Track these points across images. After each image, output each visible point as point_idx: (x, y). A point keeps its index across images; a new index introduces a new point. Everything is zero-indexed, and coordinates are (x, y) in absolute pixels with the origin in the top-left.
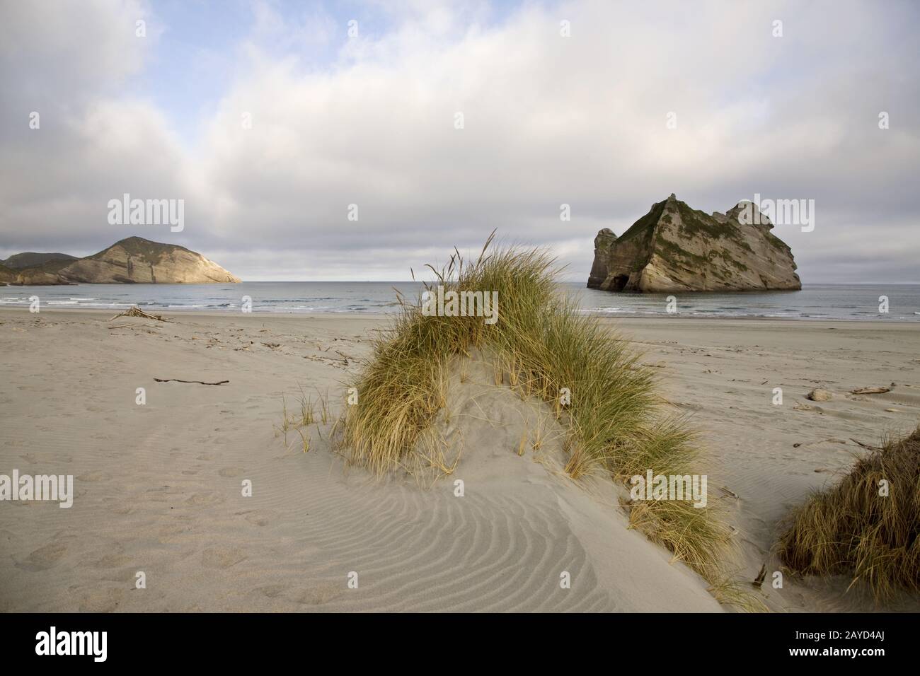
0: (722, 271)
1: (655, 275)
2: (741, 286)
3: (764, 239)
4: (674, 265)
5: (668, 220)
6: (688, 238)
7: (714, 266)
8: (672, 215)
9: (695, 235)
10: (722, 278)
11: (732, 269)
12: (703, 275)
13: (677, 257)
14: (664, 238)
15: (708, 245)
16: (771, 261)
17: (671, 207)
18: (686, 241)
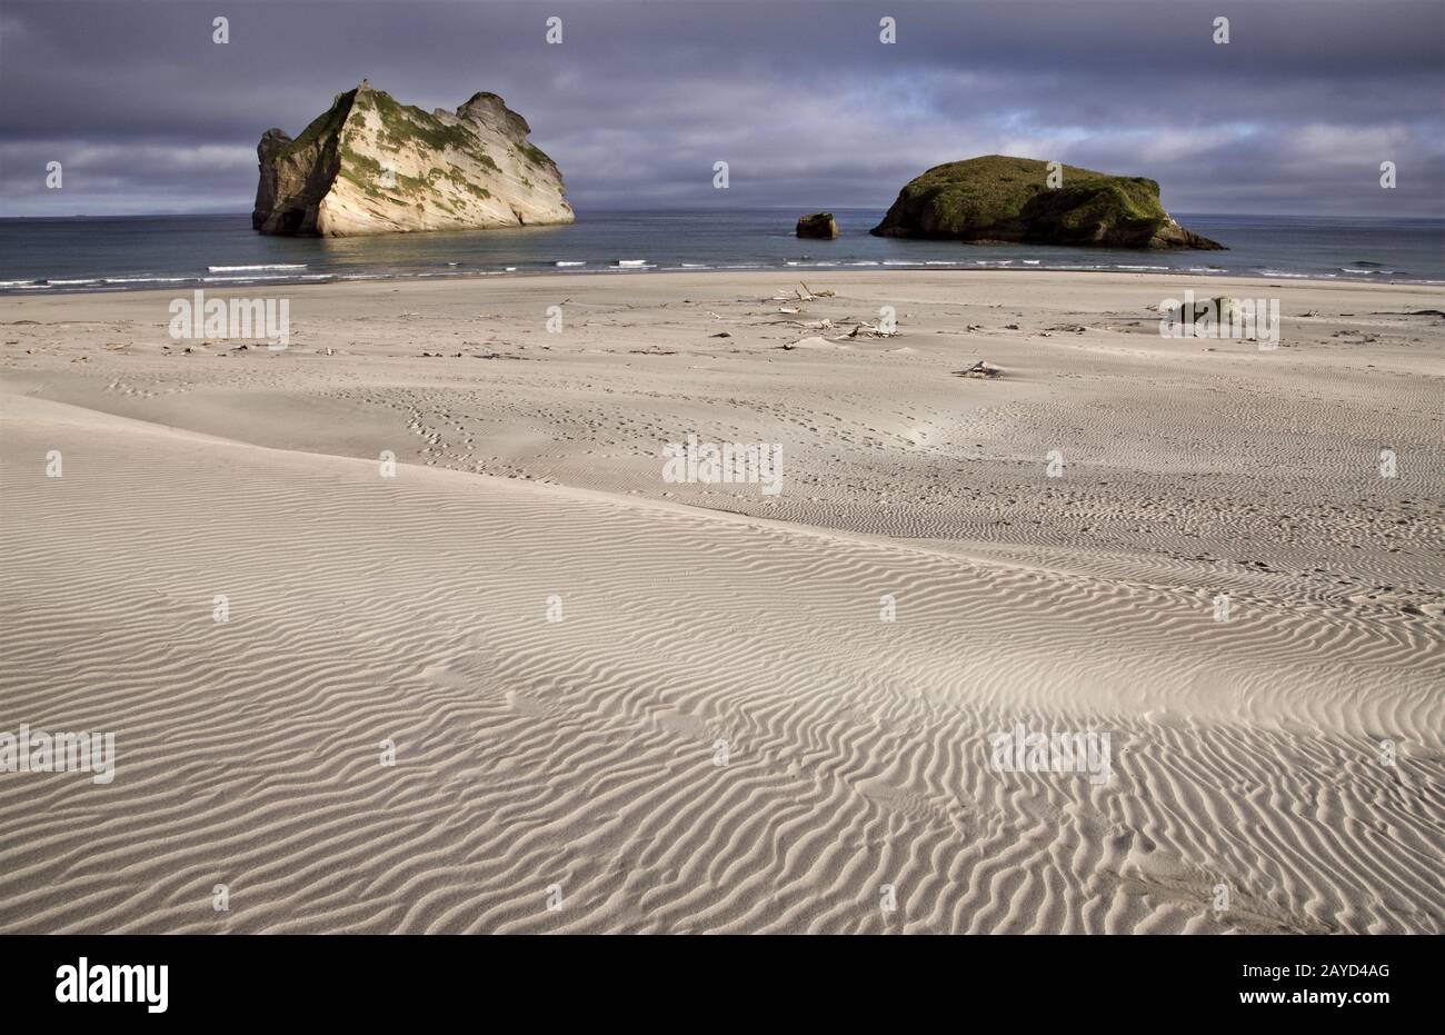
0: (450, 200)
1: (340, 210)
2: (480, 222)
3: (516, 149)
4: (373, 192)
5: (360, 122)
6: (392, 150)
7: (437, 193)
8: (365, 114)
9: (403, 144)
10: (451, 212)
11: (466, 196)
12: (420, 207)
13: (376, 180)
14: (355, 151)
15: (426, 160)
16: (526, 183)
17: (364, 99)
18: (389, 154)
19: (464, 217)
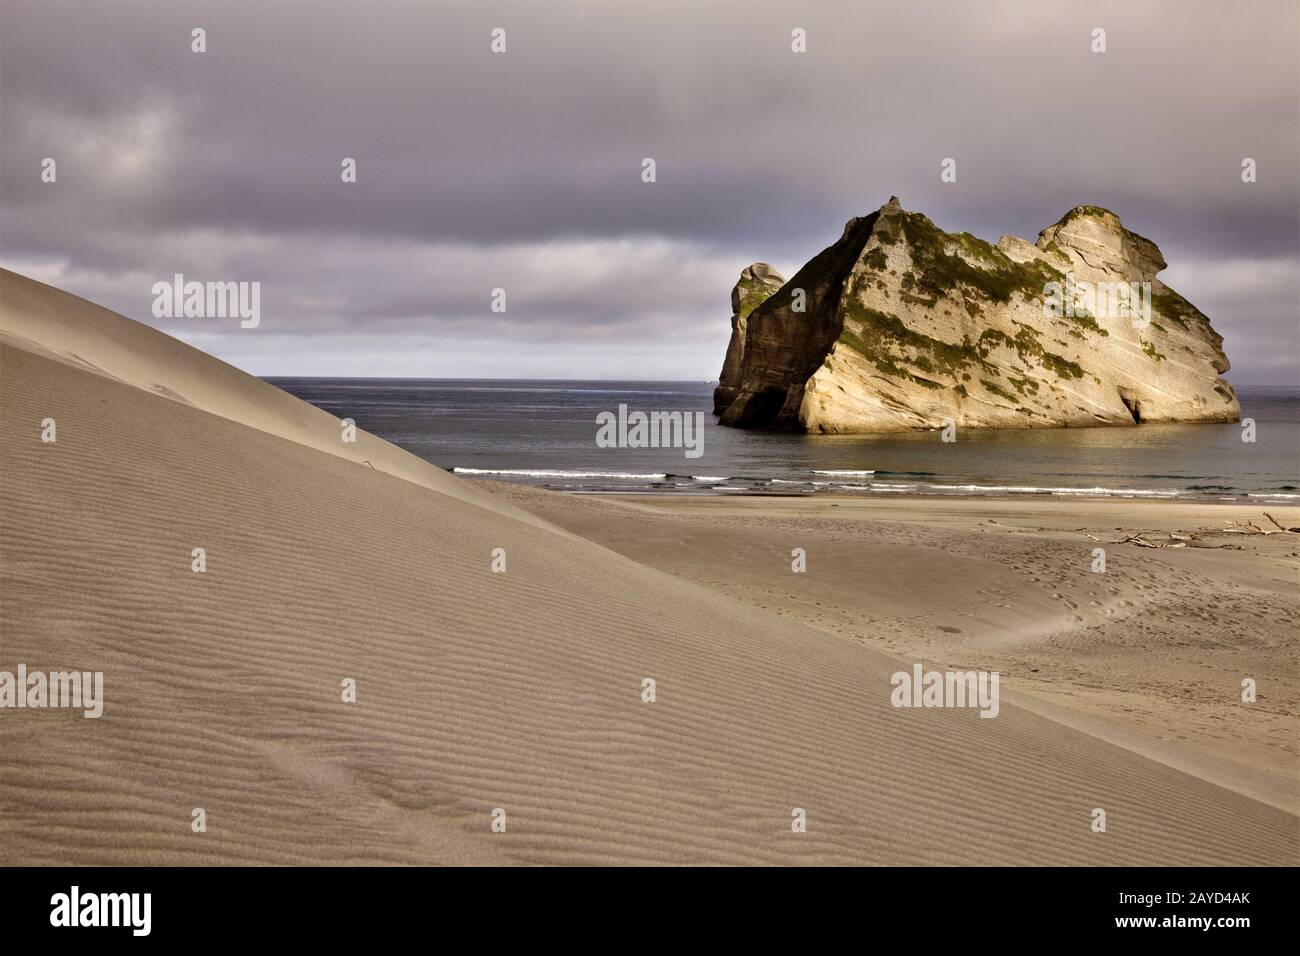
0: (1013, 380)
1: (835, 394)
2: (1060, 415)
4: (888, 367)
5: (878, 261)
6: (925, 303)
7: (993, 369)
8: (887, 249)
9: (943, 295)
10: (1012, 399)
11: (1040, 373)
12: (961, 390)
13: (895, 349)
14: (867, 305)
15: (977, 318)
16: (1151, 352)
17: (888, 228)
18: (919, 311)
19: (1033, 407)
